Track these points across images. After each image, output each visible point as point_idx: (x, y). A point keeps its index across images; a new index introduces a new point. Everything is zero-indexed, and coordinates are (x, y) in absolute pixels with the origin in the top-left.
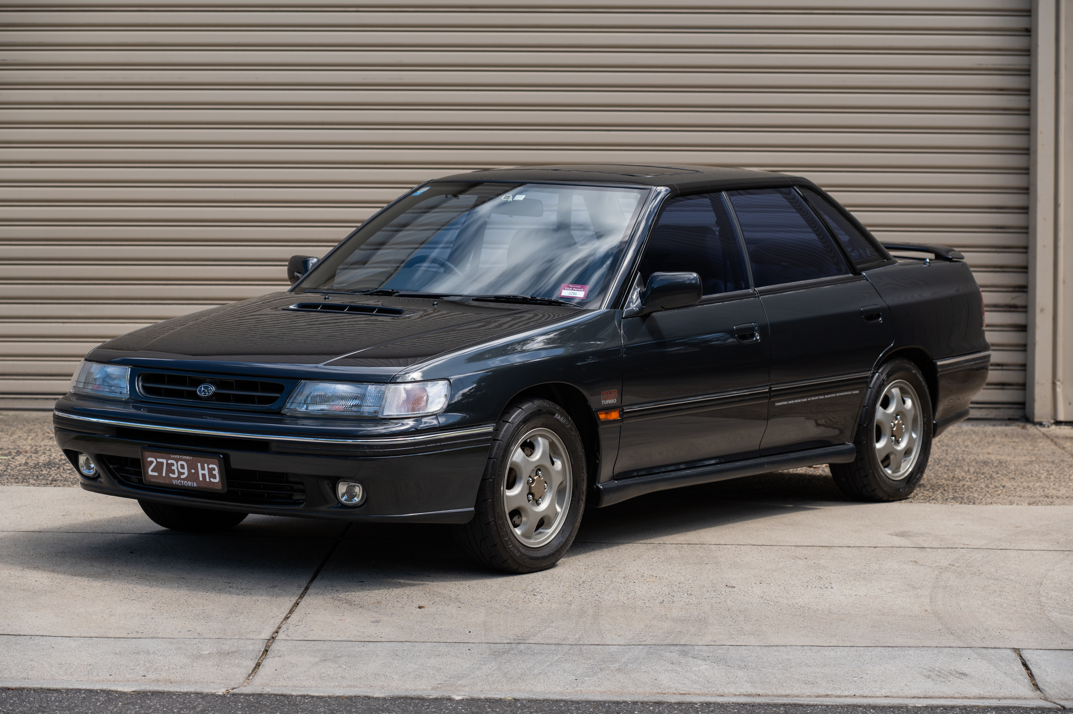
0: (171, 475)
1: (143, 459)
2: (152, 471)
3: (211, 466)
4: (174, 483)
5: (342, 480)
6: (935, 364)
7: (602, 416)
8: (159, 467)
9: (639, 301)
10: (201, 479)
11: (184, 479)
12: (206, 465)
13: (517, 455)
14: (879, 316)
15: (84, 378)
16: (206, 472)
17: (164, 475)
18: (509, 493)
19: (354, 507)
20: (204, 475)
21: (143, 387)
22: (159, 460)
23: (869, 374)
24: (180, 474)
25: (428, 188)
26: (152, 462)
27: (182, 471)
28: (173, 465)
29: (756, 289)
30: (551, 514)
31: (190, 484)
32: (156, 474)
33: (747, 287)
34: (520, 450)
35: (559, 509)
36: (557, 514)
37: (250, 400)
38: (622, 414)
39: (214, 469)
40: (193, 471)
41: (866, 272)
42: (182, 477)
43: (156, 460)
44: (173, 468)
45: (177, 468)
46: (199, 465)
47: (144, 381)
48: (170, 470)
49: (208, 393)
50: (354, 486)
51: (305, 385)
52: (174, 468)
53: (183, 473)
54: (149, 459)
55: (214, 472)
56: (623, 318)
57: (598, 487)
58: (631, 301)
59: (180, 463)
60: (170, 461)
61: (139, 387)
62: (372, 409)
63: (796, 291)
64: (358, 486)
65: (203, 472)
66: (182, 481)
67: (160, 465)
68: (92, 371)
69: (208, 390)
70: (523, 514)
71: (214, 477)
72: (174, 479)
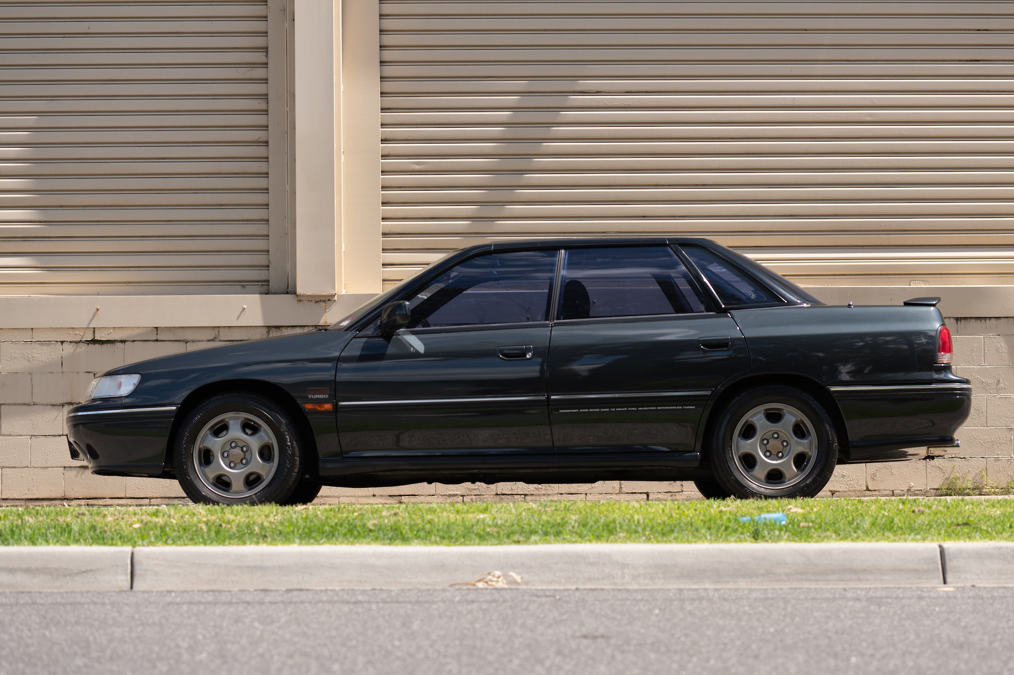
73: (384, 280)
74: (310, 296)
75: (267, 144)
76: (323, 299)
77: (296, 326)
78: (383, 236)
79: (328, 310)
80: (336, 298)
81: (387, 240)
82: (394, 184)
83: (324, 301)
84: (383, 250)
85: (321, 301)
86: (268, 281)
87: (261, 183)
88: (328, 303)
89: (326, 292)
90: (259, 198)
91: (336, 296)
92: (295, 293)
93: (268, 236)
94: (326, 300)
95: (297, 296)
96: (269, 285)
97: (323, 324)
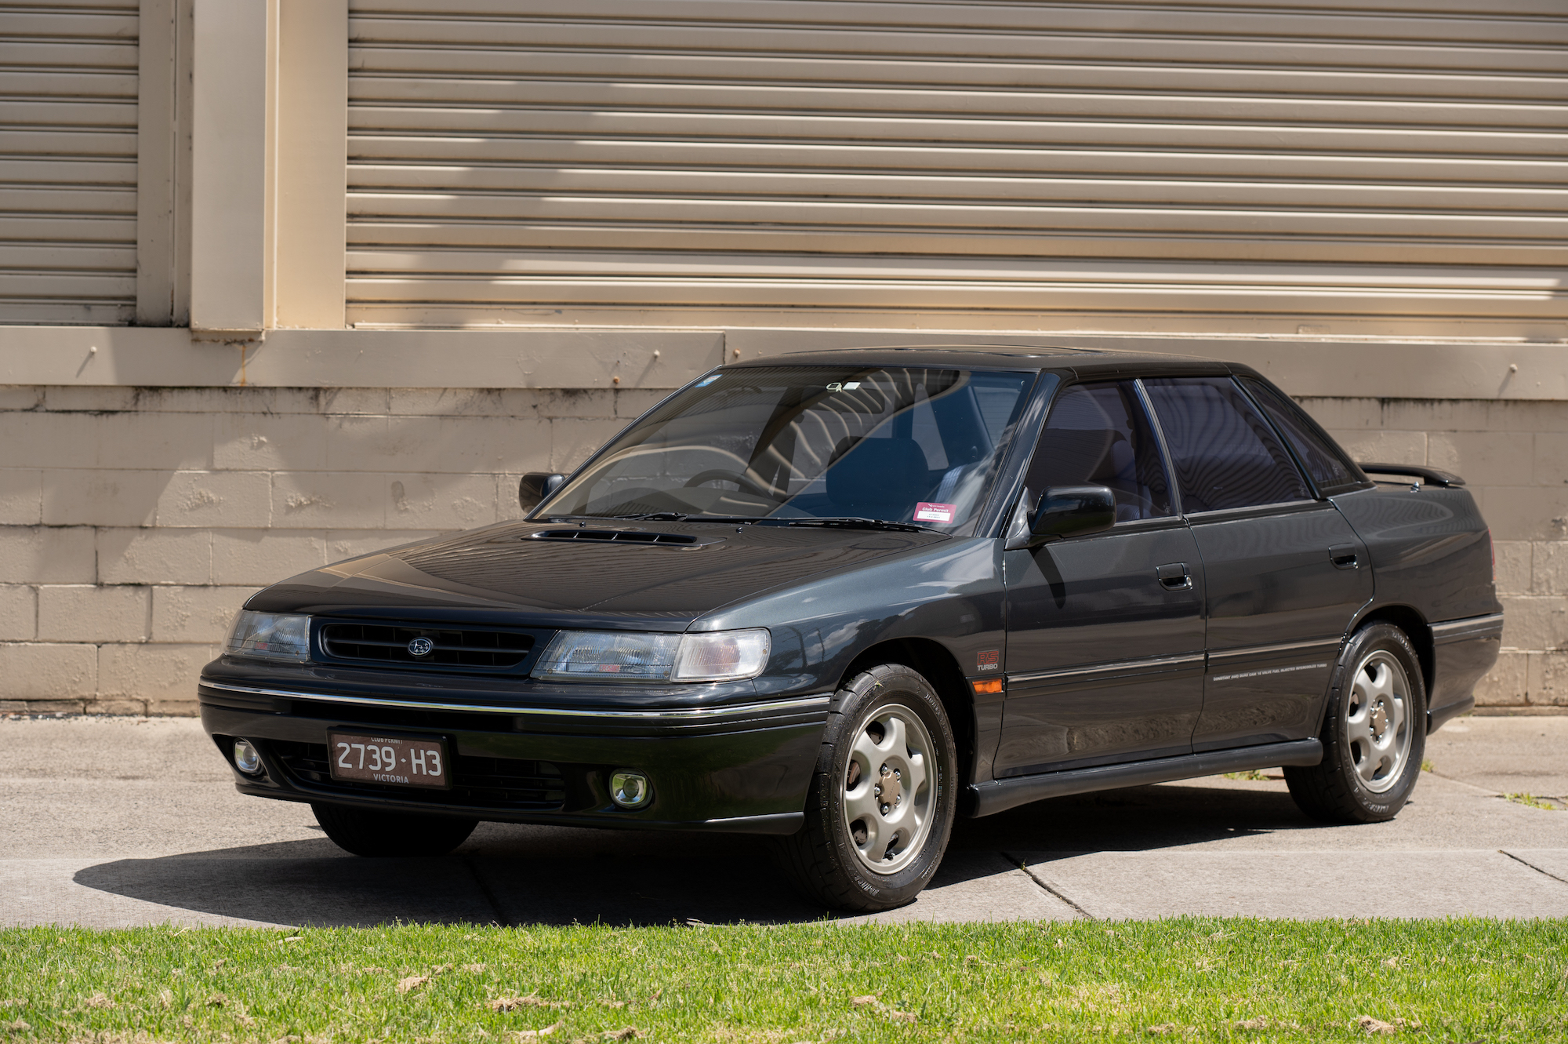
1: (330, 743)
2: (344, 762)
3: (429, 753)
4: (376, 779)
5: (617, 770)
6: (1429, 629)
7: (978, 687)
8: (353, 757)
9: (1026, 527)
10: (415, 772)
11: (388, 773)
12: (422, 752)
13: (862, 741)
14: (1352, 559)
15: (243, 633)
16: (422, 762)
17: (361, 767)
18: (851, 796)
19: (636, 809)
20: (419, 766)
21: (329, 644)
22: (353, 746)
23: (1339, 641)
25: (719, 376)
26: (345, 749)
27: (387, 760)
28: (374, 752)
29: (1185, 516)
30: (907, 826)
31: (398, 780)
32: (349, 766)
33: (1173, 513)
34: (865, 734)
35: (918, 821)
36: (916, 827)
37: (485, 659)
38: (1006, 684)
39: (434, 757)
40: (403, 760)
41: (1334, 497)
42: (388, 769)
43: (350, 746)
44: (374, 756)
45: (381, 757)
46: (412, 751)
47: (330, 635)
48: (370, 759)
49: (425, 650)
50: (635, 780)
51: (563, 637)
52: (376, 756)
53: (390, 764)
54: (340, 745)
55: (434, 762)
56: (1005, 550)
57: (971, 789)
58: (1016, 527)
59: (385, 749)
60: (370, 748)
61: (322, 643)
62: (661, 669)
63: (1240, 521)
64: (641, 779)
65: (418, 762)
66: (388, 776)
67: (355, 754)
68: (254, 624)
69: (424, 646)
70: (869, 827)
71: (434, 768)
72: (376, 772)
73: (348, 301)
74: (215, 332)
75: (136, 42)
76: (239, 338)
77: (188, 388)
78: (350, 219)
79: (246, 361)
80: (263, 337)
81: (356, 228)
82: (371, 123)
83: (242, 342)
84: (348, 244)
85: (235, 341)
86: (134, 298)
87: (122, 113)
88: (250, 346)
89: (245, 327)
90: (119, 142)
91: (263, 334)
92: (187, 325)
93: (135, 214)
94: (247, 341)
95: (192, 331)
96: (135, 306)
97: (239, 385)
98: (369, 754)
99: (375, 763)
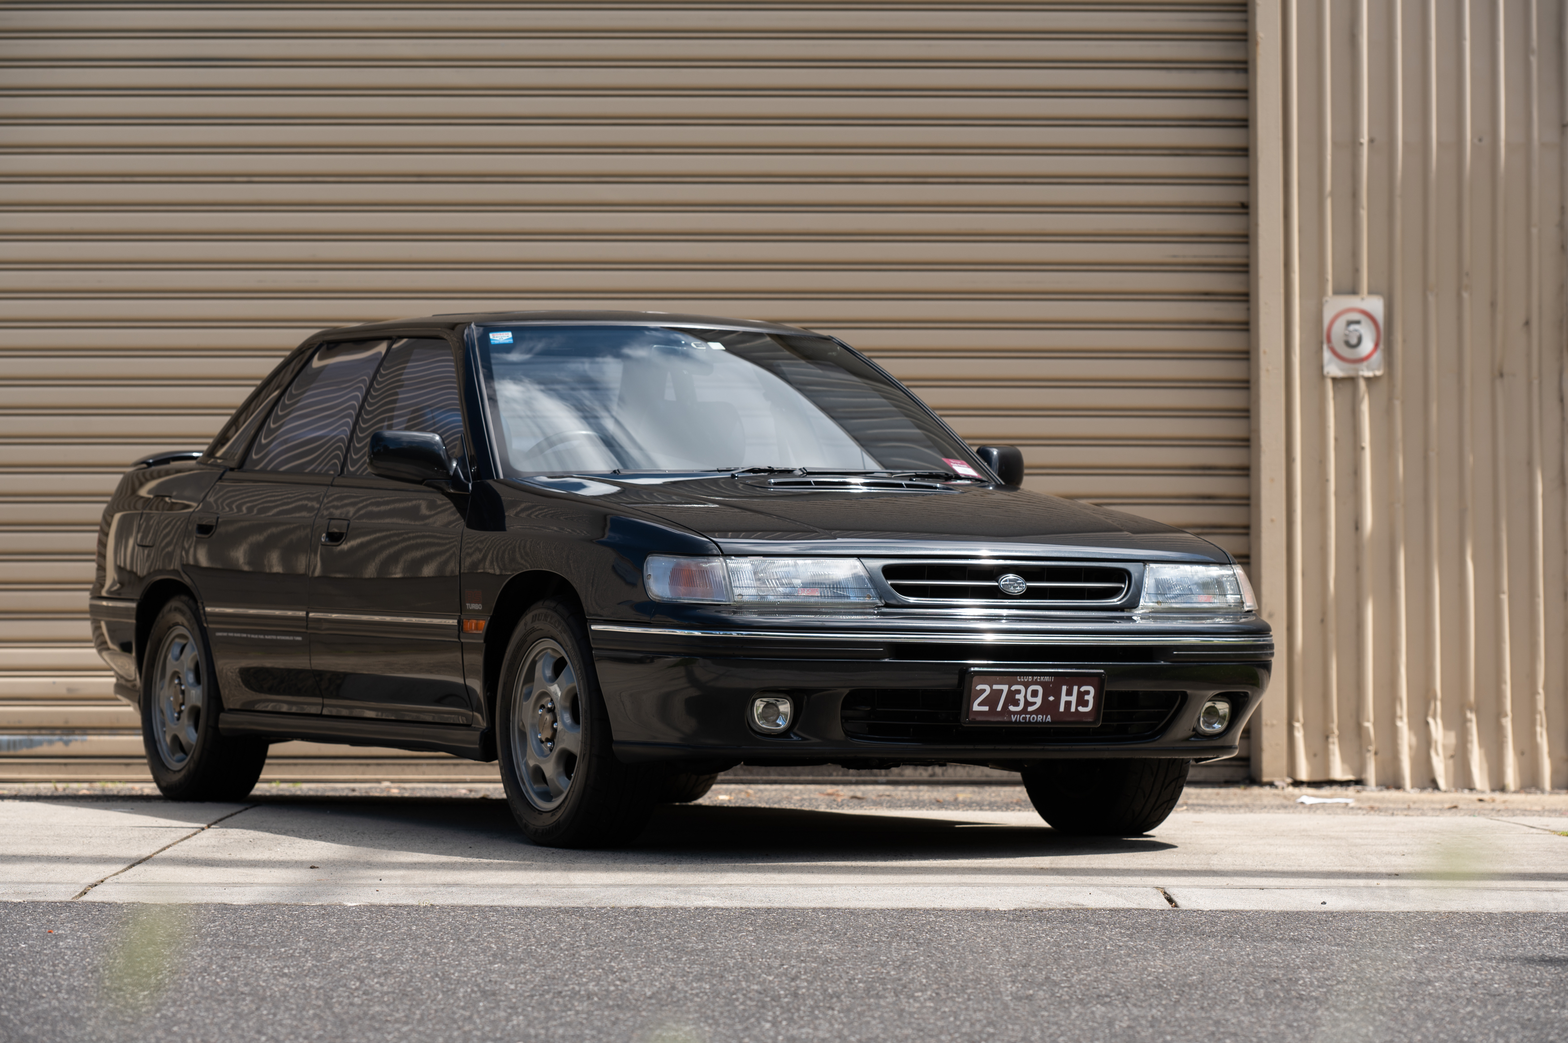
0: (1012, 708)
1: (967, 689)
2: (979, 705)
3: (1083, 689)
4: (1014, 720)
8: (992, 698)
10: (1062, 709)
11: (1031, 713)
12: (1075, 688)
16: (1073, 699)
17: (999, 708)
20: (1068, 704)
22: (995, 687)
24: (1028, 704)
26: (984, 691)
27: (1030, 699)
28: (1019, 692)
31: (1041, 719)
32: (986, 709)
39: (1088, 693)
40: (1051, 699)
42: (1030, 709)
43: (991, 687)
44: (1017, 697)
45: (1025, 697)
46: (1064, 688)
48: (1012, 699)
52: (1020, 697)
53: (1034, 703)
54: (979, 687)
55: (1086, 697)
59: (1032, 689)
60: (1014, 688)
65: (1068, 698)
66: (1028, 716)
67: (996, 694)
71: (1085, 704)
72: (1015, 713)
98: (1012, 695)
99: (1016, 703)
